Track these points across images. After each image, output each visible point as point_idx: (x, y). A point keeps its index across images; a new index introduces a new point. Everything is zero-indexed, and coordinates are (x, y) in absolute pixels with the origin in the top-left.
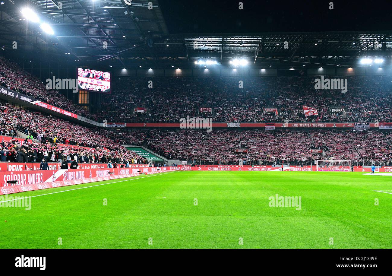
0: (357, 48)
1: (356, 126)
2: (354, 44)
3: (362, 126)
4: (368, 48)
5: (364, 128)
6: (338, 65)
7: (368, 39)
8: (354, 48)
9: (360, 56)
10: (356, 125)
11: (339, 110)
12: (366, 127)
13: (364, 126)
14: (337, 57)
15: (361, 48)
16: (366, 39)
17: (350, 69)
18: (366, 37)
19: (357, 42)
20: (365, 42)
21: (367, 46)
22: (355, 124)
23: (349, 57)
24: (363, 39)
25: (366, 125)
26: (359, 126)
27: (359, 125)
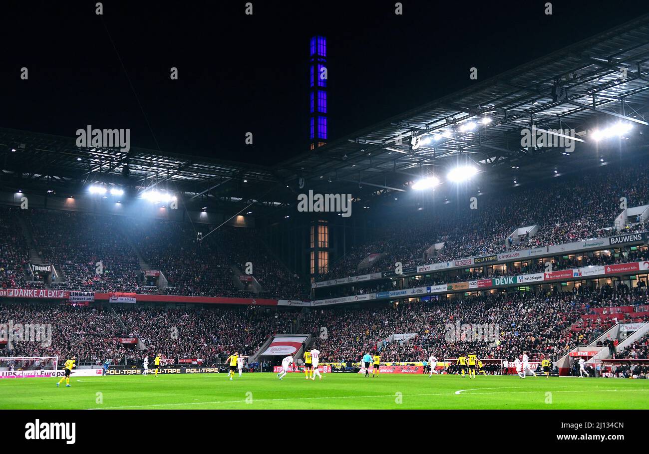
0: (85, 167)
1: (72, 297)
2: (79, 159)
3: (82, 297)
4: (101, 169)
5: (86, 300)
6: (50, 191)
7: (102, 155)
8: (78, 167)
9: (89, 181)
10: (72, 294)
11: (45, 269)
12: (88, 299)
13: (86, 297)
14: (49, 177)
15: (91, 168)
16: (100, 154)
17: (70, 200)
18: (99, 151)
19: (85, 157)
20: (97, 158)
21: (101, 165)
22: (70, 293)
23: (69, 179)
24: (94, 153)
25: (89, 296)
26: (77, 297)
27: (77, 294)
